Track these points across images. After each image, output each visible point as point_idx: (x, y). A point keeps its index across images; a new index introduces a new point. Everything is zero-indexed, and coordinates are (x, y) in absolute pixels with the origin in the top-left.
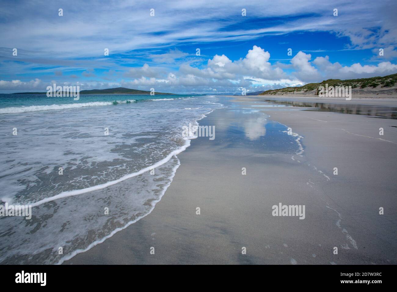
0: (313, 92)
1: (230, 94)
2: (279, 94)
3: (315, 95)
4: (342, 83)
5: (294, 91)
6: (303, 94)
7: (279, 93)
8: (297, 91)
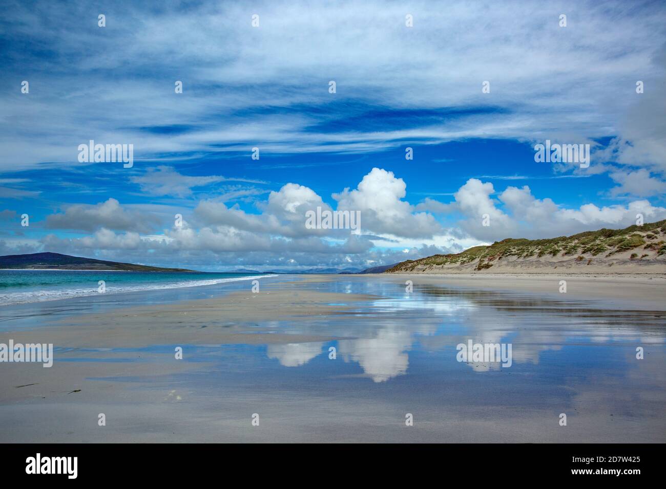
0: (474, 264)
1: (329, 270)
2: (419, 270)
3: (475, 270)
4: (516, 248)
5: (444, 263)
6: (458, 268)
7: (419, 267)
8: (451, 262)
